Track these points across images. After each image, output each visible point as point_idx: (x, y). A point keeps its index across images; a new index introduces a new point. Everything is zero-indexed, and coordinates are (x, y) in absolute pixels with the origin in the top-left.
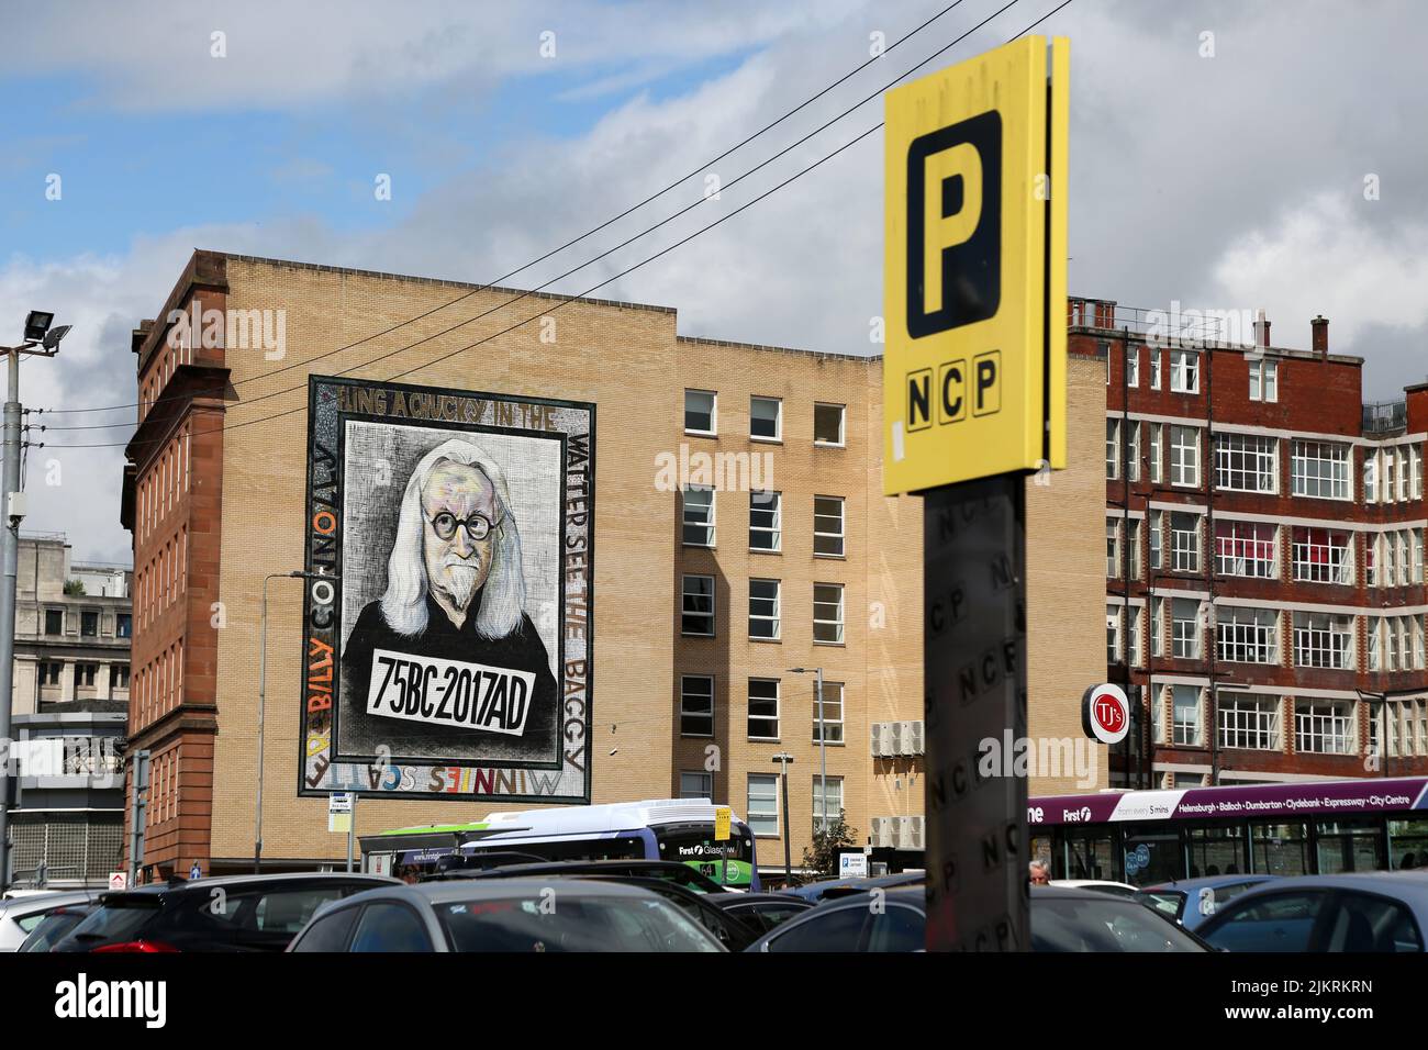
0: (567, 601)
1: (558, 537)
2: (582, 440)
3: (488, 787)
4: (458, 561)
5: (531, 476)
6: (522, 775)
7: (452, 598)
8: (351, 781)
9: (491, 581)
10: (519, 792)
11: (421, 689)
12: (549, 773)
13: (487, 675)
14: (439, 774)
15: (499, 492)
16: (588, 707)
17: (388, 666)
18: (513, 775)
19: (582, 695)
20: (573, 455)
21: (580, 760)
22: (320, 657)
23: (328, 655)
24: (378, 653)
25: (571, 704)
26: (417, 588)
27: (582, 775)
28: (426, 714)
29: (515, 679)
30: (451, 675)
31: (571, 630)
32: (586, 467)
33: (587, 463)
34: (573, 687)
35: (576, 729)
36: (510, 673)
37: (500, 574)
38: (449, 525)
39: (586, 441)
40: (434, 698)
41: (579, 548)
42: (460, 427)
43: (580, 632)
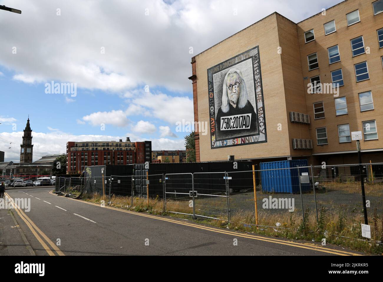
0: (257, 94)
1: (253, 80)
2: (256, 56)
3: (244, 142)
4: (234, 94)
5: (246, 69)
6: (251, 137)
7: (233, 102)
8: (219, 145)
9: (240, 96)
10: (250, 142)
11: (229, 123)
12: (257, 136)
13: (241, 117)
14: (234, 140)
15: (240, 75)
16: (264, 118)
17: (223, 120)
18: (249, 138)
19: (262, 115)
20: (254, 60)
21: (264, 132)
22: (212, 122)
23: (214, 121)
24: (222, 118)
25: (260, 118)
26: (227, 102)
27: (264, 135)
28: (231, 128)
29: (247, 116)
30: (235, 119)
31: (258, 100)
32: (258, 61)
33: (258, 60)
34: (260, 114)
35: (262, 124)
36: (246, 115)
37: (242, 93)
38: (231, 87)
39: (257, 55)
40: (232, 124)
41: (258, 81)
42: (232, 66)
43: (261, 100)
